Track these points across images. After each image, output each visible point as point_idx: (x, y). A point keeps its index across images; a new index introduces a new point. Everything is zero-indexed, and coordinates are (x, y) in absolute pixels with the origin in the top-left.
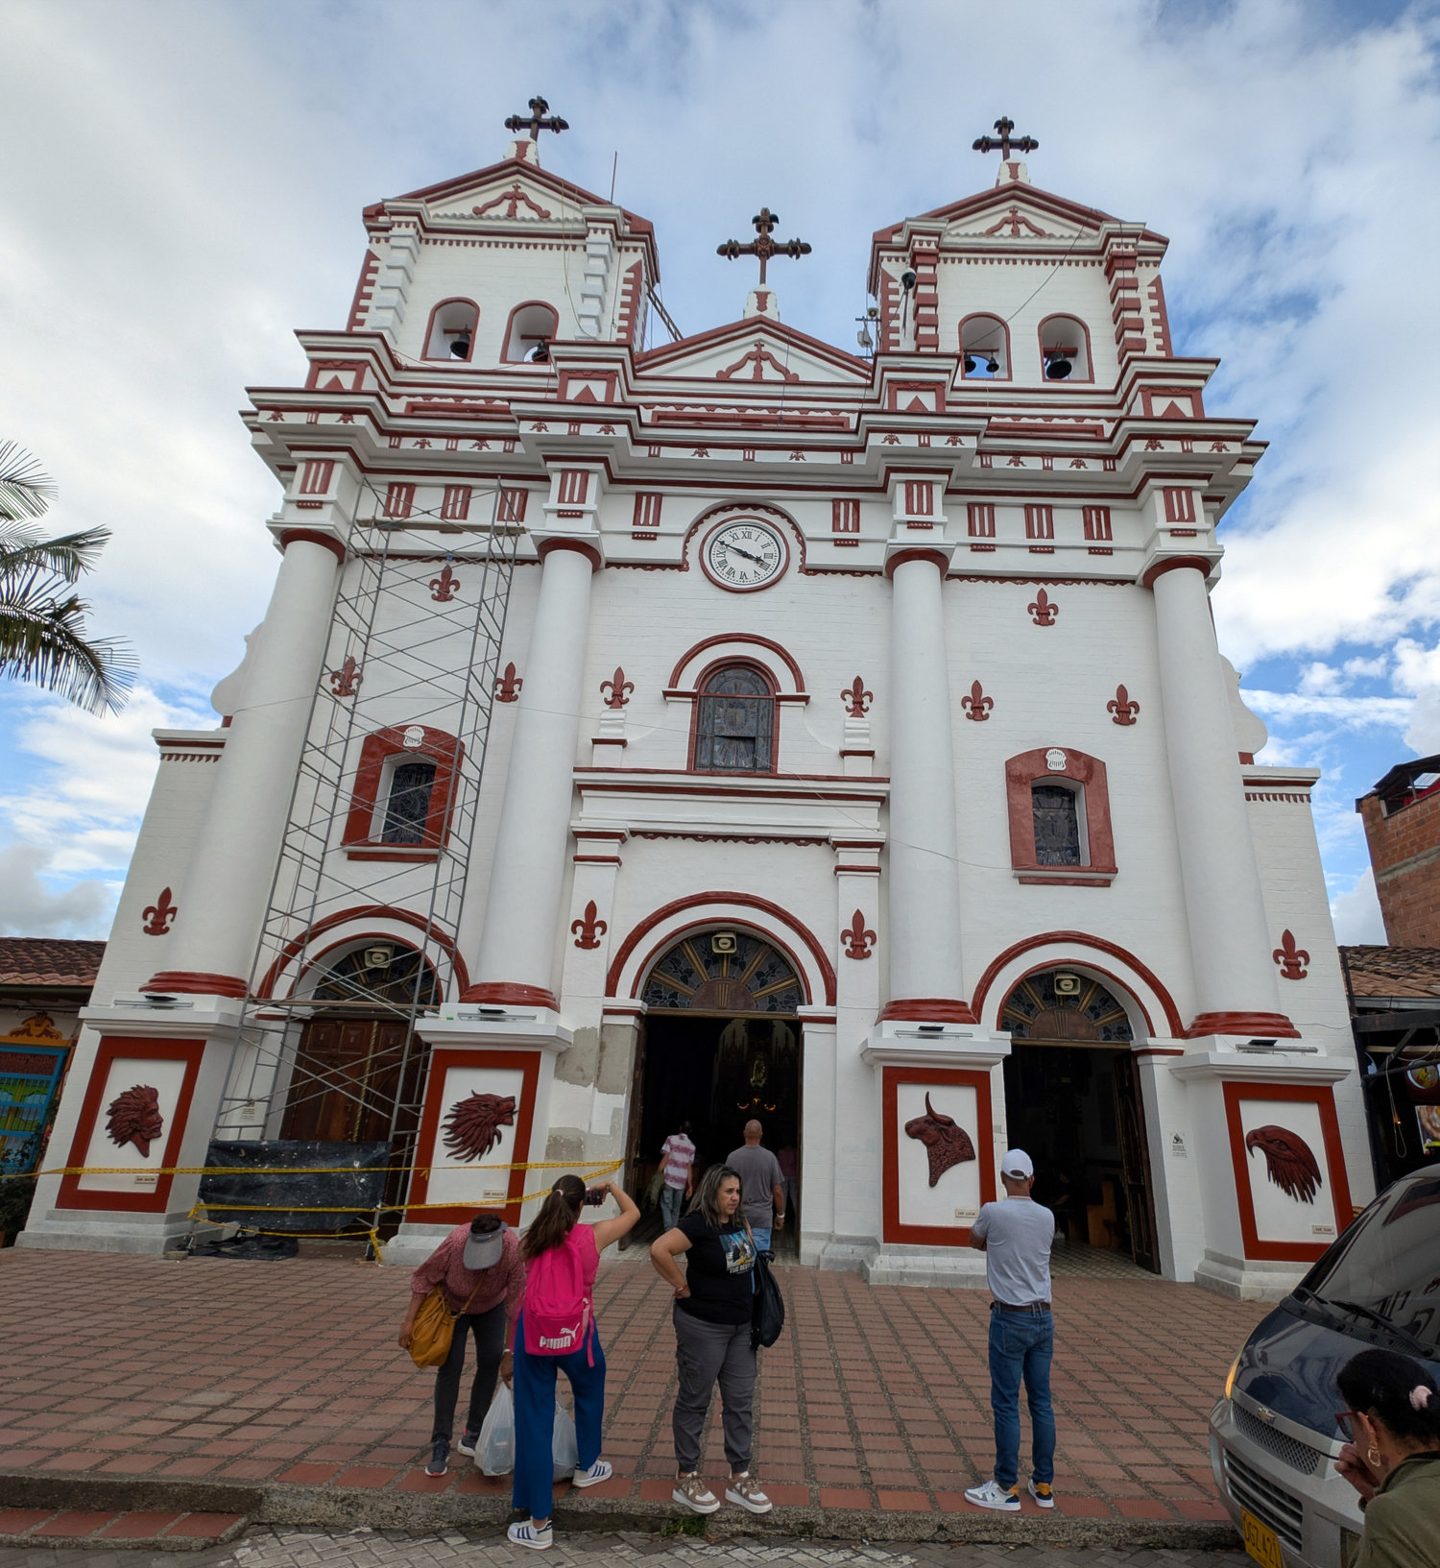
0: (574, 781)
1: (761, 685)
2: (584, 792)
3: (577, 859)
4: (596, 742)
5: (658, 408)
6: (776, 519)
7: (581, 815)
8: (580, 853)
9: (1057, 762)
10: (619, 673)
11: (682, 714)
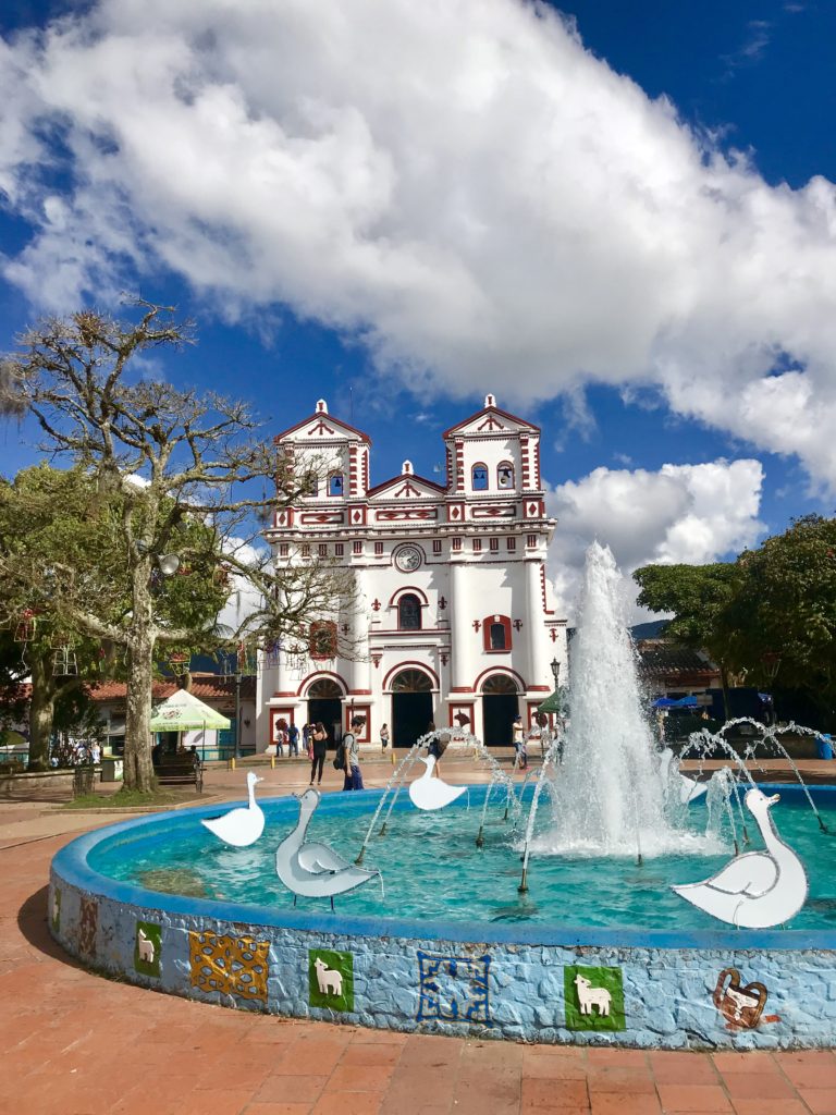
0: (369, 634)
1: (416, 601)
4: (373, 622)
6: (417, 547)
7: (371, 644)
9: (497, 619)
10: (376, 600)
11: (395, 612)
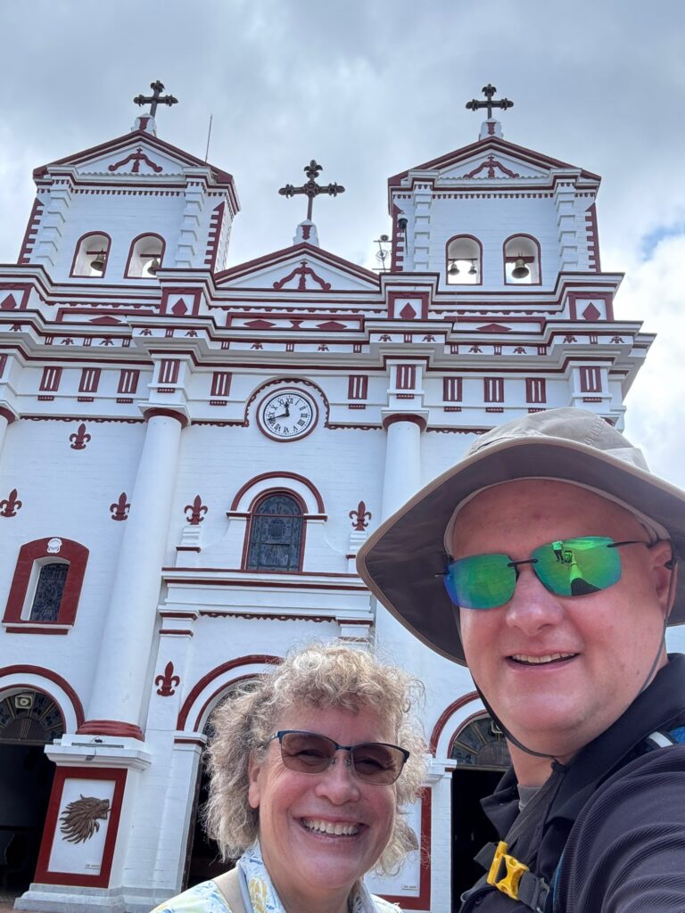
0: (162, 577)
1: (295, 507)
2: (169, 585)
3: (162, 632)
4: (179, 549)
6: (310, 389)
7: (166, 601)
8: (164, 628)
10: (198, 500)
11: (239, 528)
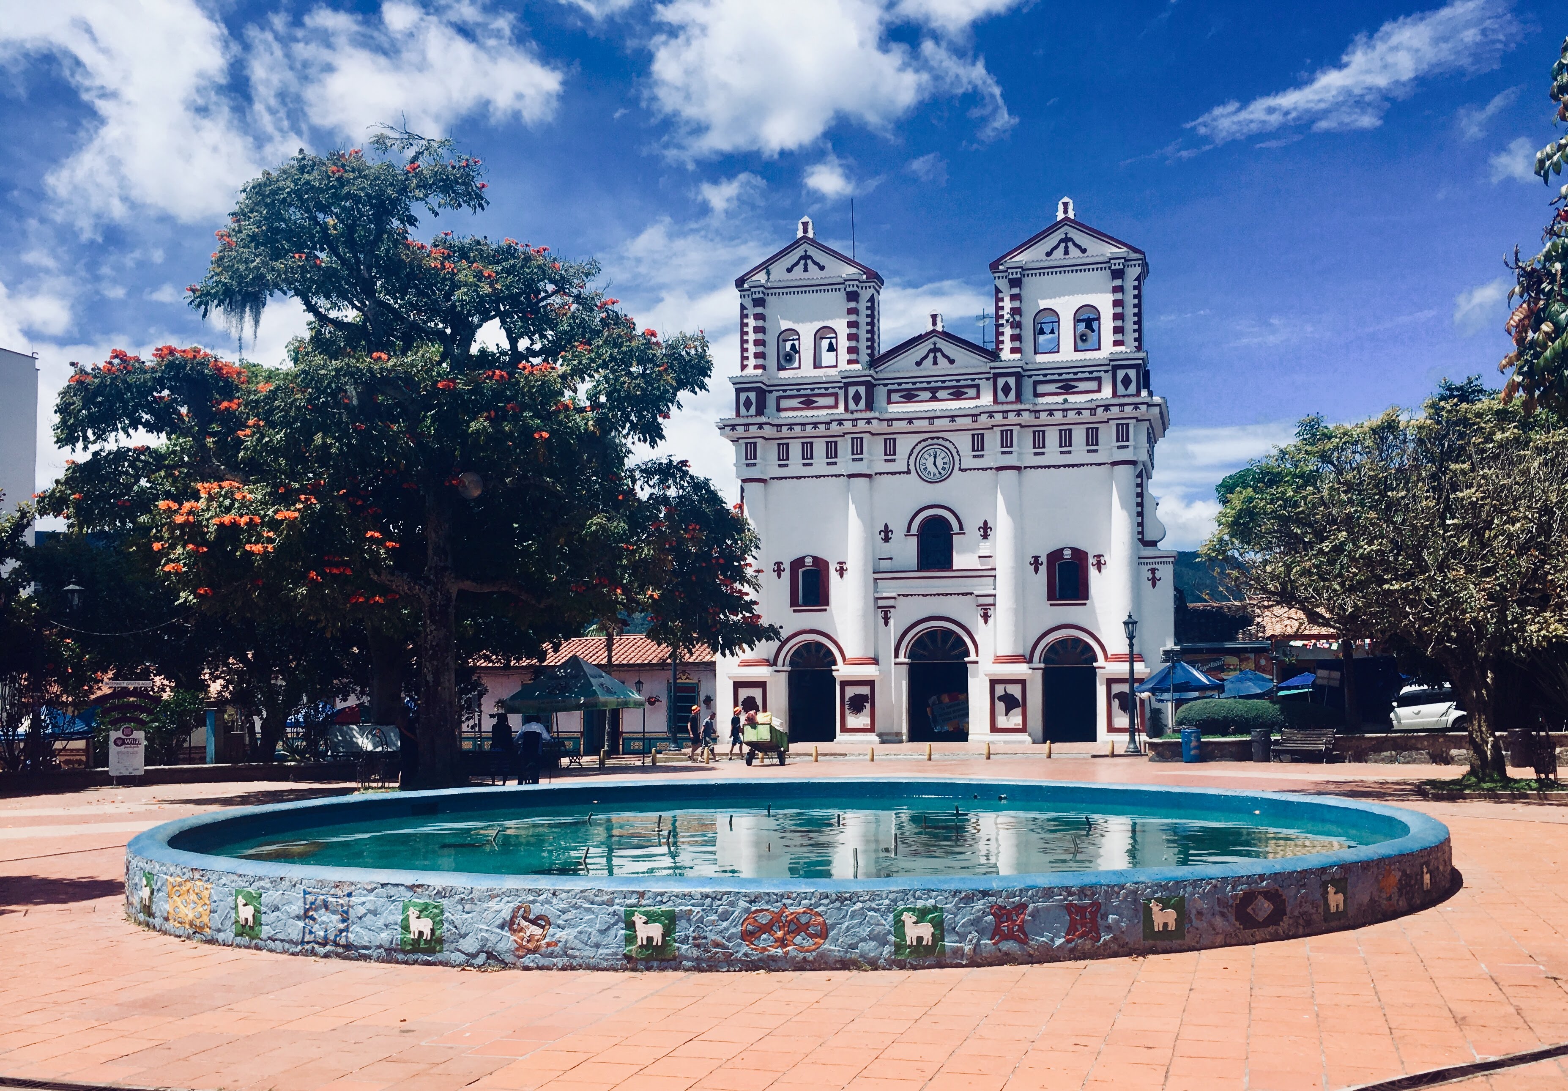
0: (873, 576)
1: (945, 527)
2: (878, 581)
4: (881, 558)
5: (890, 387)
6: (947, 444)
8: (879, 606)
9: (1067, 554)
10: (886, 526)
11: (913, 542)
